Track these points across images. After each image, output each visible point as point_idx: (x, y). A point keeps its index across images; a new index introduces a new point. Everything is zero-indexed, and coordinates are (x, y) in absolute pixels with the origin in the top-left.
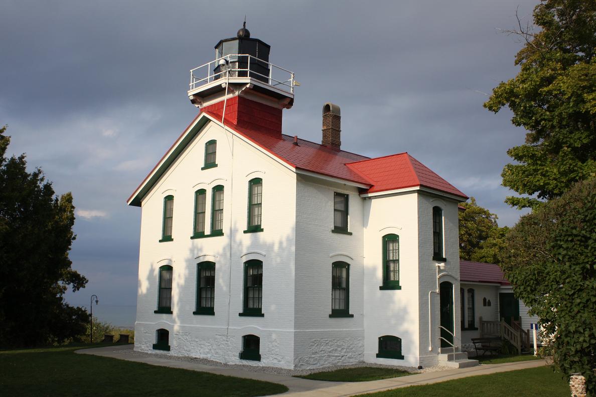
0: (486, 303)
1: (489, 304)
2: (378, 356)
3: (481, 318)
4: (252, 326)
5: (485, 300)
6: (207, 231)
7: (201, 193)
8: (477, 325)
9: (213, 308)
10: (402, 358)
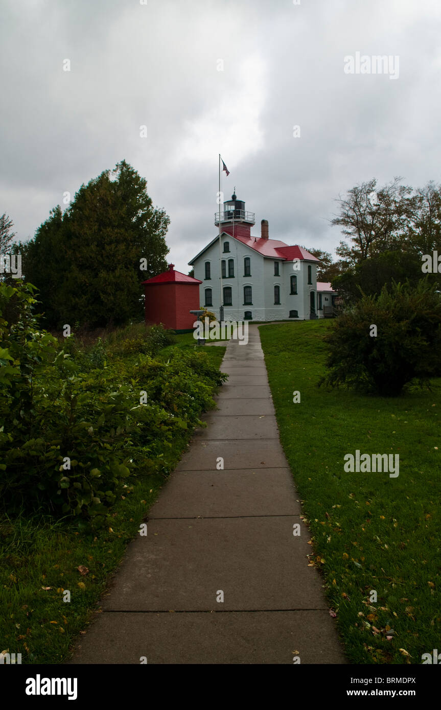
0: (326, 299)
1: (327, 300)
2: (290, 317)
3: (324, 306)
4: (248, 308)
5: (325, 298)
6: (227, 276)
7: (223, 262)
8: (322, 308)
9: (231, 303)
10: (298, 317)
